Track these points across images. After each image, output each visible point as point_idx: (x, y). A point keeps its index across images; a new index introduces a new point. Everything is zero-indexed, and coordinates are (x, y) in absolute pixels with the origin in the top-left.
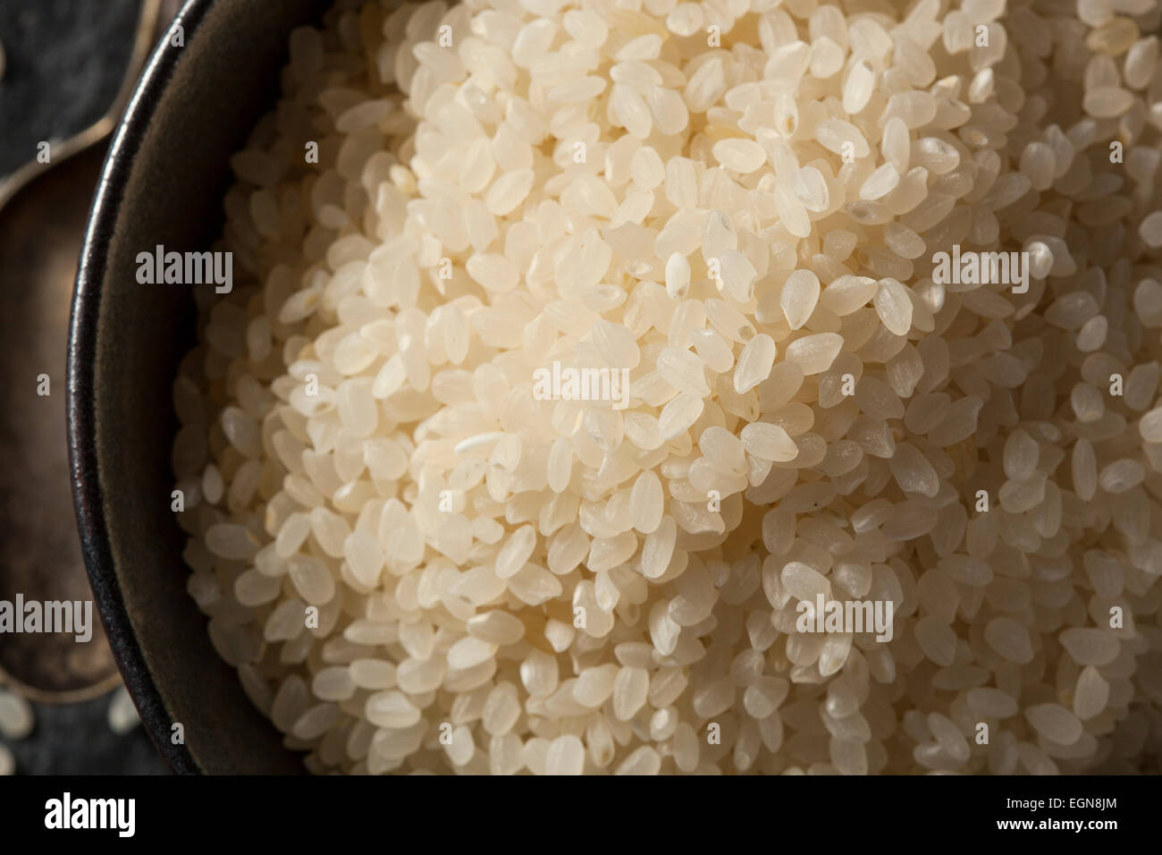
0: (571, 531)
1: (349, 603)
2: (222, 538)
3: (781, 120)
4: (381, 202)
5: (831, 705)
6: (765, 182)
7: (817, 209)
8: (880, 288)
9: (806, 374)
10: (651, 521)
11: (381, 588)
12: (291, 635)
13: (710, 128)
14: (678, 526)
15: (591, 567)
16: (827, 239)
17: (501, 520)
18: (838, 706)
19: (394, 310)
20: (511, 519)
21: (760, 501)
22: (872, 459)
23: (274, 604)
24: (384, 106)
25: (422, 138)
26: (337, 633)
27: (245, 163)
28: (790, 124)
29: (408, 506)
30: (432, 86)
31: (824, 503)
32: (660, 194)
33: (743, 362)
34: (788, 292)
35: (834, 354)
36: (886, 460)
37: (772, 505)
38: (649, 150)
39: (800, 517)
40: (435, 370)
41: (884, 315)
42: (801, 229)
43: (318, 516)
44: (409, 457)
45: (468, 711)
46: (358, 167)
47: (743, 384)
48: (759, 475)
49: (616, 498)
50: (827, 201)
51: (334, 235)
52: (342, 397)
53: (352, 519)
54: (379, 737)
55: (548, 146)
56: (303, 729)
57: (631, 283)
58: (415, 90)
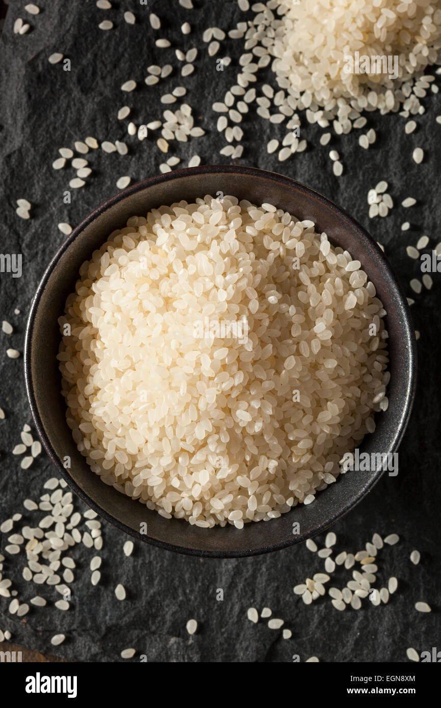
1: (133, 459)
2: (94, 455)
11: (139, 451)
12: (122, 473)
19: (111, 380)
23: (115, 465)
24: (88, 328)
25: (101, 333)
26: (133, 467)
27: (60, 357)
29: (136, 429)
30: (97, 318)
32: (163, 323)
38: (158, 314)
43: (116, 440)
45: (174, 473)
46: (89, 346)
51: (90, 366)
52: (107, 409)
53: (124, 437)
54: (155, 489)
56: (135, 494)
58: (93, 321)
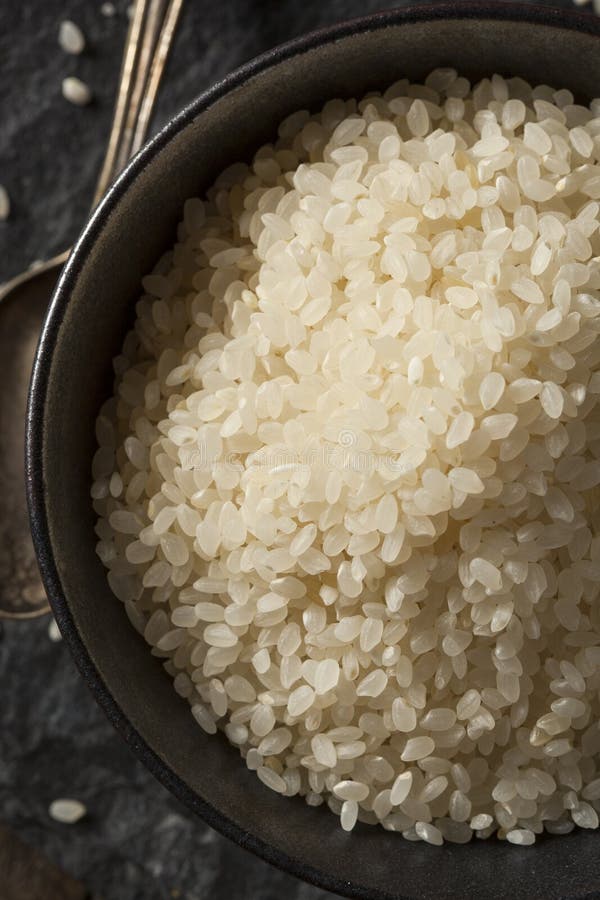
0: (338, 529)
1: (198, 566)
2: (120, 519)
3: (489, 277)
4: (234, 314)
5: (498, 651)
6: (476, 315)
7: (506, 334)
8: (544, 387)
9: (494, 438)
10: (389, 525)
11: (218, 558)
12: (160, 584)
13: (444, 279)
14: (406, 531)
15: (350, 553)
16: (512, 353)
17: (295, 519)
18: (502, 652)
19: (237, 381)
20: (302, 519)
21: (460, 517)
22: (533, 496)
23: (151, 563)
24: (242, 251)
25: (264, 274)
26: (188, 585)
27: (150, 282)
28: (495, 279)
29: (239, 507)
30: (272, 241)
31: (498, 522)
32: (409, 319)
33: (453, 428)
34: (485, 387)
35: (512, 426)
36: (541, 497)
37: (467, 521)
38: (405, 290)
39: (484, 529)
40: (260, 421)
41: (544, 405)
42: (496, 346)
43: (181, 510)
44: (241, 476)
45: (268, 640)
46: (223, 290)
47: (451, 443)
48: (459, 500)
49: (368, 509)
50: (513, 331)
51: (204, 332)
52: (201, 435)
53: (203, 513)
54: (211, 652)
55: (342, 283)
56: (163, 644)
57: (386, 374)
58: (261, 243)
